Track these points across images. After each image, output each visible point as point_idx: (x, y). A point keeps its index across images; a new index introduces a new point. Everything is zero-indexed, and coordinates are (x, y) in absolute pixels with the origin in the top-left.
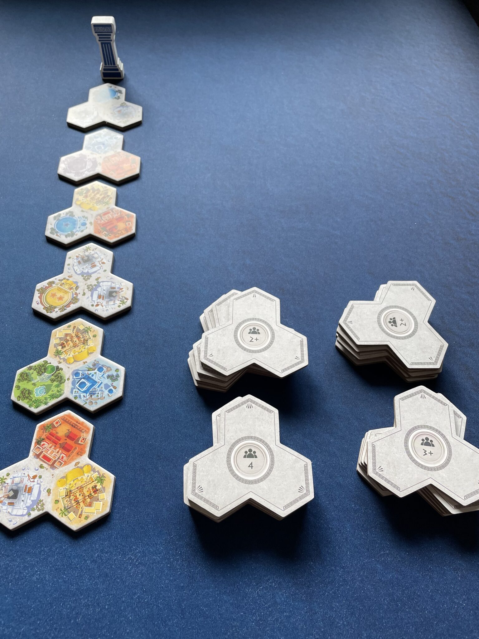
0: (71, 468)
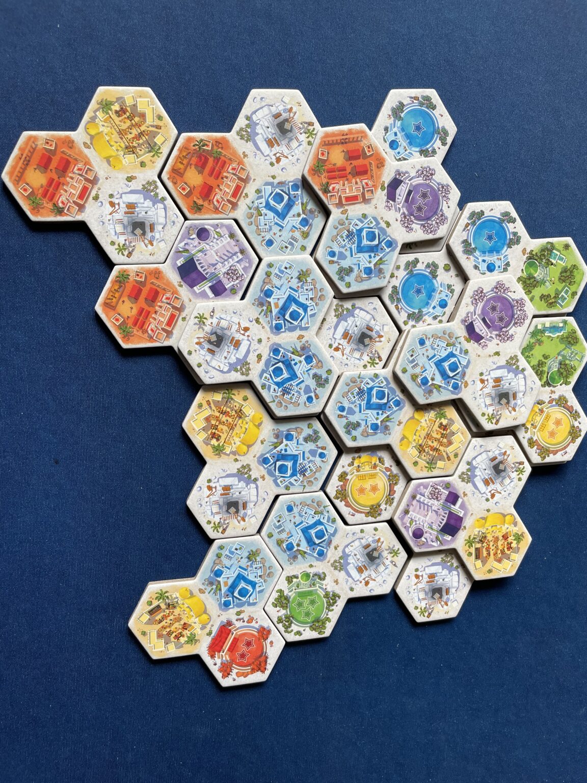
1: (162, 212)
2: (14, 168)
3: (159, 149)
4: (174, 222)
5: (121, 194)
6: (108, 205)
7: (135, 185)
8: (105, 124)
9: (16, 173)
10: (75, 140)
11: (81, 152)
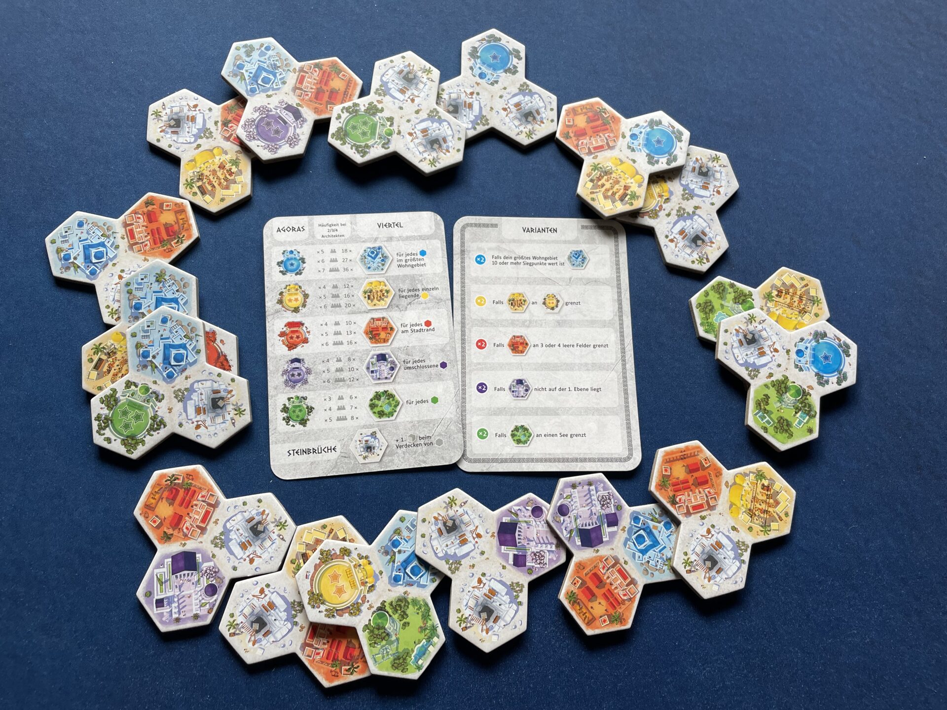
0: (727, 493)
1: (734, 568)
2: (672, 453)
3: (770, 531)
4: (736, 582)
5: (720, 532)
6: (705, 529)
7: (734, 535)
8: (750, 485)
9: (670, 457)
10: (723, 475)
11: (719, 485)
